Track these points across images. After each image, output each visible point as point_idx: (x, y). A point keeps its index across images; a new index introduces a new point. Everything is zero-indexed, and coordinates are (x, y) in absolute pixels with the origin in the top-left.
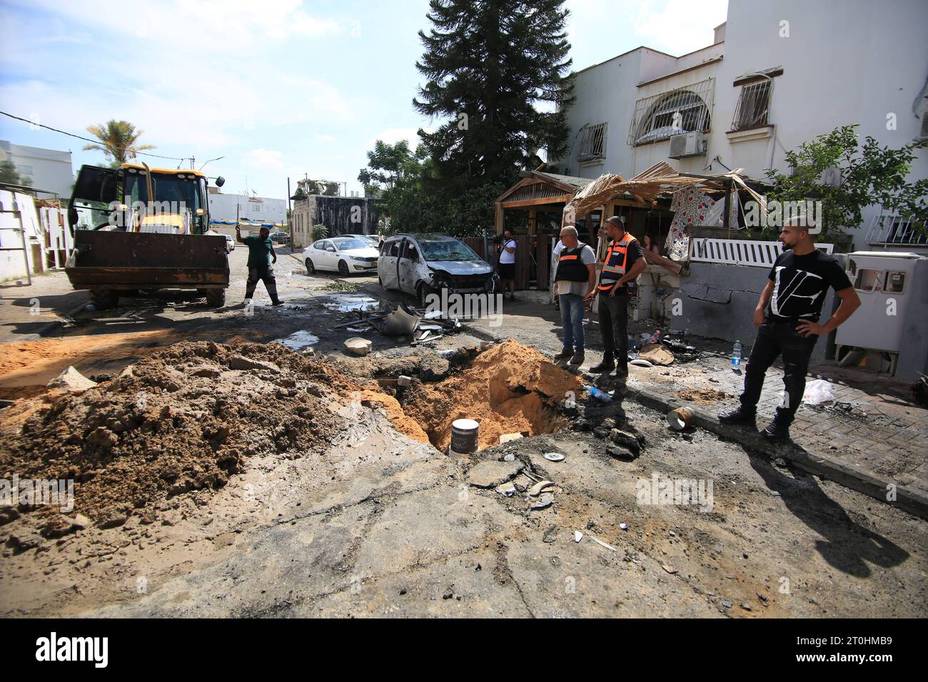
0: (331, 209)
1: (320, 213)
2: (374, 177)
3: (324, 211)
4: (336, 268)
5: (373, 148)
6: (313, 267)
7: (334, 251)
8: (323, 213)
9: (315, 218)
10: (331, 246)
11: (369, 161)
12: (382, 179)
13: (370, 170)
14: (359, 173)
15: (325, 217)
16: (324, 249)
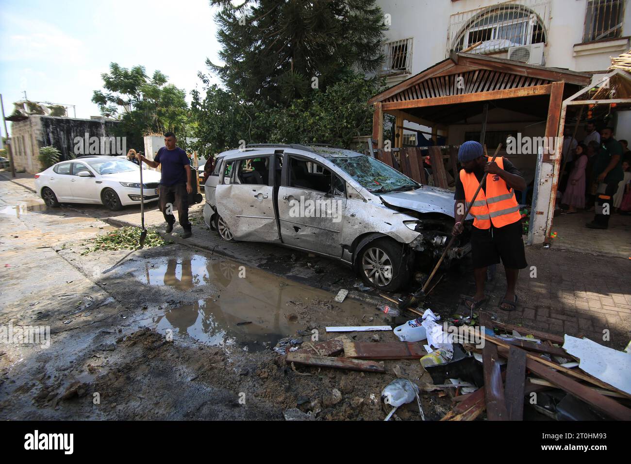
0: (61, 130)
1: (48, 135)
2: (112, 99)
3: (53, 132)
4: (98, 200)
5: (109, 72)
6: (55, 199)
7: (92, 176)
8: (51, 135)
9: (41, 140)
10: (85, 168)
11: (104, 83)
12: (120, 102)
13: (105, 92)
14: (92, 95)
15: (54, 138)
16: (71, 173)
